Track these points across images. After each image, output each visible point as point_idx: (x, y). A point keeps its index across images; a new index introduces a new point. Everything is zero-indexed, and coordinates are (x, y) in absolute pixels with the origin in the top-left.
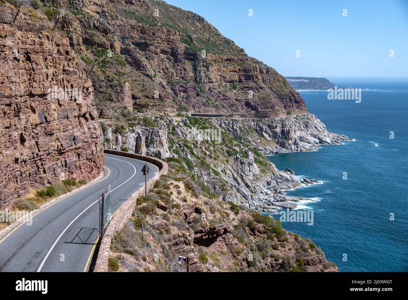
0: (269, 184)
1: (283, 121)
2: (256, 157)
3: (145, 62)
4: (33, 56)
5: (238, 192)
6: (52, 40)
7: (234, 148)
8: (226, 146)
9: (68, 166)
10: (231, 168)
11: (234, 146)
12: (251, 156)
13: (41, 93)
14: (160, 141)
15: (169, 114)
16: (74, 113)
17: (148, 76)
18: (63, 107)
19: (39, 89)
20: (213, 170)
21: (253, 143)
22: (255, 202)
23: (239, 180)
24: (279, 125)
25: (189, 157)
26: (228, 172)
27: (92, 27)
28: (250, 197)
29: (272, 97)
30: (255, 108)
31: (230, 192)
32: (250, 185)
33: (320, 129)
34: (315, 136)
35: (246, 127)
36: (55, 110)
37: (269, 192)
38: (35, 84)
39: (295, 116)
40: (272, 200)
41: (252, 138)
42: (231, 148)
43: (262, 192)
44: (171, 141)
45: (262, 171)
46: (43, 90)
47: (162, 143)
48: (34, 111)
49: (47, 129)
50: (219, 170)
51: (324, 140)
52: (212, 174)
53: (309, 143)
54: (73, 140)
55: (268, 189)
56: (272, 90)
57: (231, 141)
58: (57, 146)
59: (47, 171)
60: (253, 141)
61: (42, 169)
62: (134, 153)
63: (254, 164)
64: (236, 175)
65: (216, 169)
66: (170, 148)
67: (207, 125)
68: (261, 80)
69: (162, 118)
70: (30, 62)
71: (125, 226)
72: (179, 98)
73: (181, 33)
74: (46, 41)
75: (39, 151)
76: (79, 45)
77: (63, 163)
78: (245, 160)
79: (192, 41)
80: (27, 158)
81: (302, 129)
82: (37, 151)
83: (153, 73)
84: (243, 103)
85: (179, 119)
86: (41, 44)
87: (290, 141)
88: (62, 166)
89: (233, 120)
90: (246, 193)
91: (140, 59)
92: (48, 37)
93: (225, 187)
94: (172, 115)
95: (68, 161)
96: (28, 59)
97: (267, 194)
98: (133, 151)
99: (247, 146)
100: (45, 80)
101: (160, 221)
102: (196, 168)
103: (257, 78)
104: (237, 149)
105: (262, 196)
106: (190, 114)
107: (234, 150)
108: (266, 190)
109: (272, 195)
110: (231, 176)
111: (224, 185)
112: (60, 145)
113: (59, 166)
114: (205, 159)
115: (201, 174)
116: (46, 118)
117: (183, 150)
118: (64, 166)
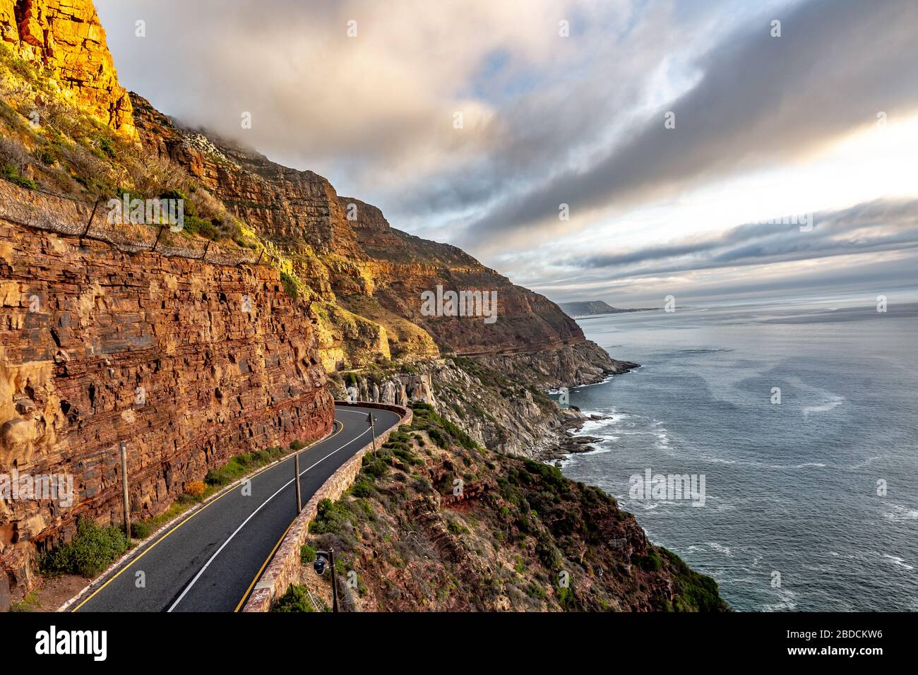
0: (551, 424)
1: (560, 352)
2: (535, 395)
3: (401, 302)
4: (229, 295)
5: (518, 438)
6: (254, 275)
7: (508, 388)
8: (500, 386)
9: (283, 424)
10: (507, 412)
11: (509, 385)
12: (528, 394)
13: (242, 337)
14: (422, 387)
15: (432, 357)
16: (288, 358)
17: (405, 317)
18: (272, 353)
19: (238, 333)
20: (487, 415)
21: (529, 380)
22: (539, 448)
23: (518, 424)
24: (556, 358)
25: (459, 403)
26: (505, 416)
27: (340, 271)
28: (532, 442)
29: (545, 328)
30: (526, 341)
31: (509, 439)
32: (531, 428)
33: (603, 357)
34: (598, 366)
35: (520, 363)
36: (261, 356)
37: (554, 435)
38: (233, 328)
39: (573, 345)
40: (558, 443)
41: (527, 374)
42: (505, 388)
43: (545, 436)
44: (436, 387)
45: (544, 411)
46: (243, 333)
47: (425, 390)
48: (232, 359)
49: (252, 380)
50: (494, 415)
51: (609, 369)
52: (487, 420)
53: (592, 374)
54: (289, 392)
55: (552, 431)
56: (544, 319)
57: (504, 381)
58: (266, 401)
59: (254, 433)
60: (530, 378)
61: (248, 431)
62: (394, 404)
63: (534, 404)
64: (513, 420)
65: (490, 414)
66: (436, 394)
67: (476, 365)
68: (530, 310)
69: (423, 362)
70: (226, 301)
71: (342, 497)
72: (442, 338)
73: (438, 268)
74: (247, 276)
75: (242, 408)
76: (327, 291)
77: (277, 421)
78: (522, 401)
79: (450, 275)
80: (226, 419)
81: (583, 360)
82: (239, 408)
83: (410, 313)
84: (513, 336)
85: (443, 361)
86: (240, 280)
87: (571, 374)
88: (275, 425)
89: (504, 357)
90: (528, 438)
91: (395, 299)
92: (249, 270)
93: (502, 434)
94: (436, 357)
95: (282, 418)
96: (223, 298)
97: (551, 437)
98: (392, 402)
99: (522, 384)
100: (247, 321)
101: (393, 484)
102: (468, 416)
103: (525, 307)
104: (512, 388)
105: (546, 440)
106: (455, 354)
107: (509, 390)
108: (550, 433)
109: (558, 437)
110: (509, 421)
111: (501, 432)
112: (270, 400)
113: (272, 426)
114: (476, 403)
115: (475, 421)
116: (250, 367)
117: (451, 396)
118: (277, 425)
